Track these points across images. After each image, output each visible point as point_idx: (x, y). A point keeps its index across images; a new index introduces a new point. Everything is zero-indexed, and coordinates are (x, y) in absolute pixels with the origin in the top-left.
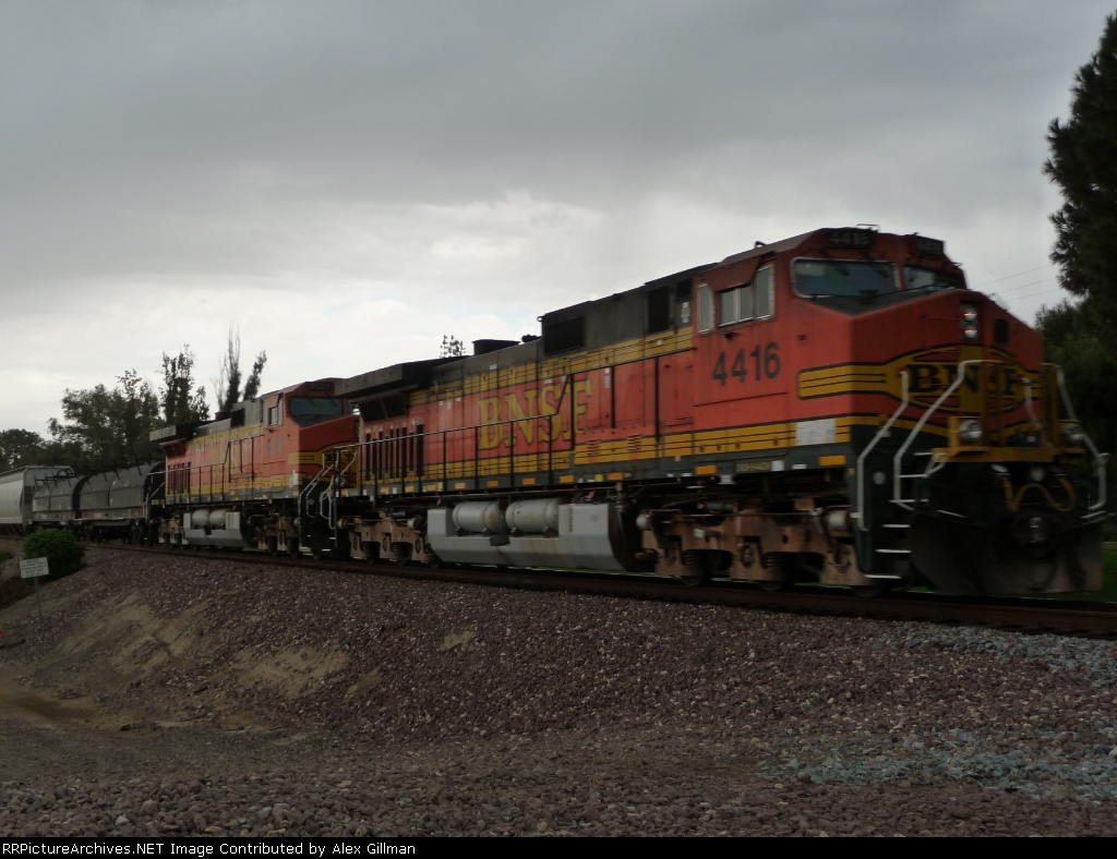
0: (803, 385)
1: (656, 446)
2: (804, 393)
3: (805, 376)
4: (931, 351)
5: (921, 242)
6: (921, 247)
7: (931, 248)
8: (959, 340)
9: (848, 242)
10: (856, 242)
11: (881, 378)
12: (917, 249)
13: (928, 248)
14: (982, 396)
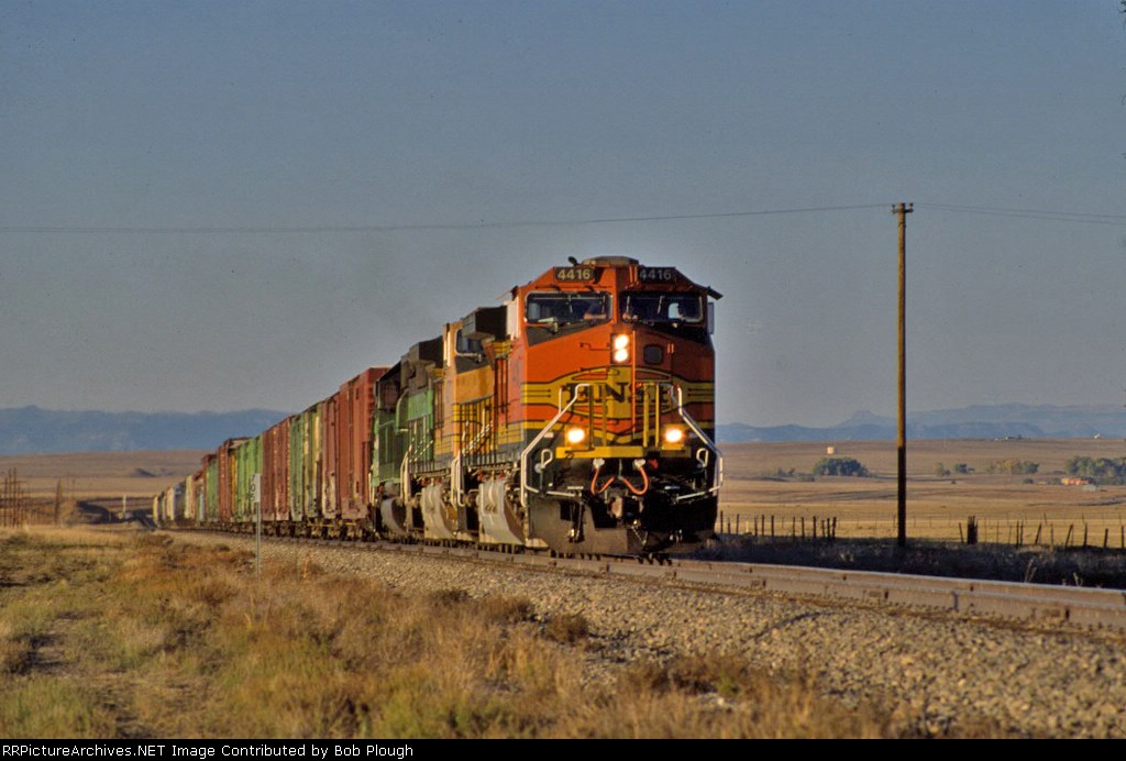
4: (587, 372)
5: (644, 271)
6: (645, 276)
7: (657, 275)
8: (608, 363)
9: (572, 277)
10: (580, 277)
11: (547, 393)
12: (639, 278)
13: (653, 277)
14: (629, 405)
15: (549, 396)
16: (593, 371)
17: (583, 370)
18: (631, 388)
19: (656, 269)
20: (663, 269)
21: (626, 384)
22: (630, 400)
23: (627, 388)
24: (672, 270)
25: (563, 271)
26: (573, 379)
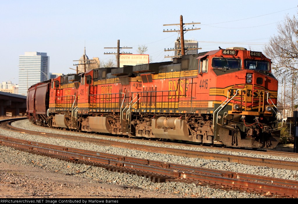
0: (210, 92)
1: (191, 104)
2: (210, 94)
3: (211, 89)
4: (237, 86)
5: (252, 53)
6: (252, 54)
7: (256, 54)
8: (245, 83)
9: (228, 53)
10: (231, 53)
11: (223, 92)
12: (250, 55)
13: (255, 55)
14: (251, 97)
15: (224, 93)
16: (238, 85)
17: (236, 85)
18: (252, 92)
19: (256, 52)
20: (258, 52)
21: (251, 90)
22: (252, 96)
23: (250, 92)
24: (261, 53)
25: (225, 51)
26: (232, 87)
